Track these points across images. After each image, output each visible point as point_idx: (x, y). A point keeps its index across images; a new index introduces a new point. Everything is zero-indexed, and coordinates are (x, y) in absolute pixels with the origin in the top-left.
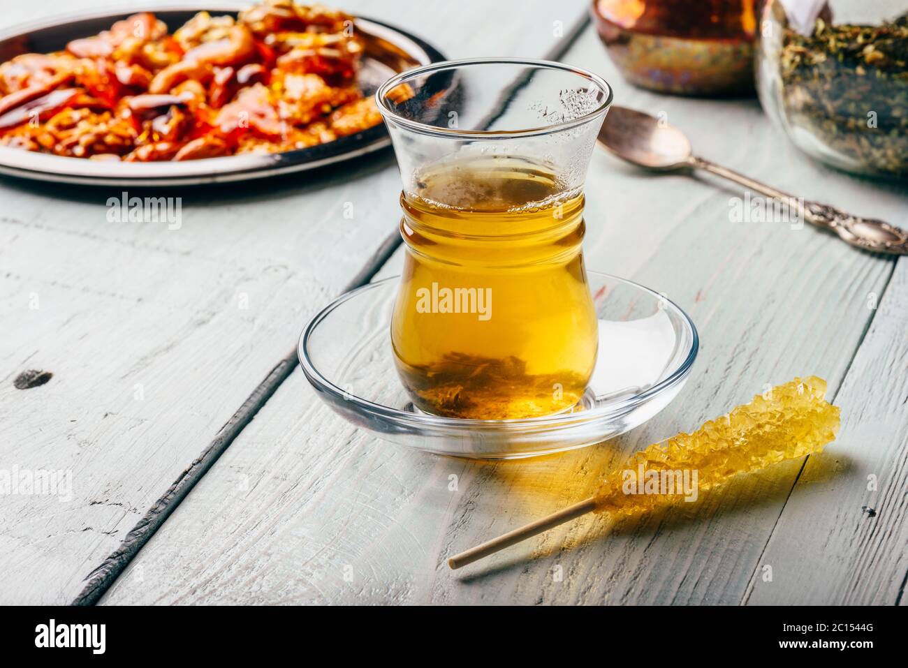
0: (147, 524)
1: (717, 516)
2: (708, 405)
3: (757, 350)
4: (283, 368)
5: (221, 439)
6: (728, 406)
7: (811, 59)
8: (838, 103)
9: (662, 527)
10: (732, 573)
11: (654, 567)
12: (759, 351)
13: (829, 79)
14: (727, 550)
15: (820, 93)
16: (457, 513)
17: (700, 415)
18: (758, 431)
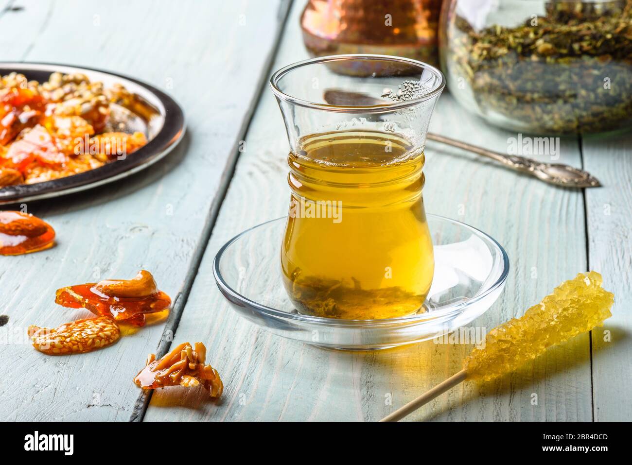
0: (136, 417)
1: (548, 377)
2: (503, 301)
3: (518, 260)
4: (181, 298)
5: (161, 352)
6: (518, 300)
7: (495, 53)
8: (518, 83)
9: (513, 387)
10: (577, 415)
11: (521, 415)
12: (520, 261)
13: (511, 65)
14: (566, 399)
15: (504, 76)
16: (362, 391)
17: (501, 308)
18: (565, 313)
